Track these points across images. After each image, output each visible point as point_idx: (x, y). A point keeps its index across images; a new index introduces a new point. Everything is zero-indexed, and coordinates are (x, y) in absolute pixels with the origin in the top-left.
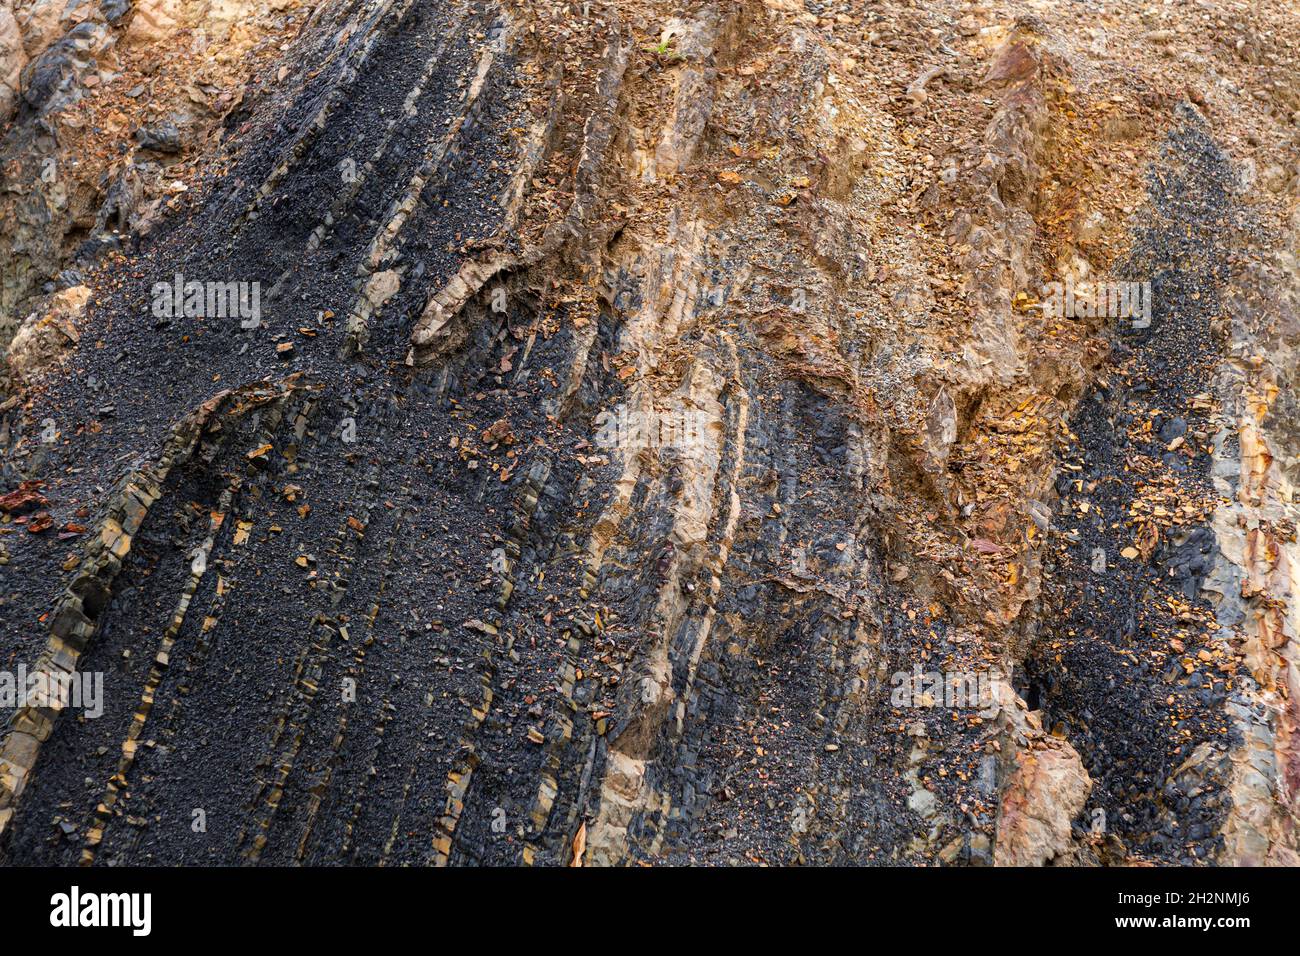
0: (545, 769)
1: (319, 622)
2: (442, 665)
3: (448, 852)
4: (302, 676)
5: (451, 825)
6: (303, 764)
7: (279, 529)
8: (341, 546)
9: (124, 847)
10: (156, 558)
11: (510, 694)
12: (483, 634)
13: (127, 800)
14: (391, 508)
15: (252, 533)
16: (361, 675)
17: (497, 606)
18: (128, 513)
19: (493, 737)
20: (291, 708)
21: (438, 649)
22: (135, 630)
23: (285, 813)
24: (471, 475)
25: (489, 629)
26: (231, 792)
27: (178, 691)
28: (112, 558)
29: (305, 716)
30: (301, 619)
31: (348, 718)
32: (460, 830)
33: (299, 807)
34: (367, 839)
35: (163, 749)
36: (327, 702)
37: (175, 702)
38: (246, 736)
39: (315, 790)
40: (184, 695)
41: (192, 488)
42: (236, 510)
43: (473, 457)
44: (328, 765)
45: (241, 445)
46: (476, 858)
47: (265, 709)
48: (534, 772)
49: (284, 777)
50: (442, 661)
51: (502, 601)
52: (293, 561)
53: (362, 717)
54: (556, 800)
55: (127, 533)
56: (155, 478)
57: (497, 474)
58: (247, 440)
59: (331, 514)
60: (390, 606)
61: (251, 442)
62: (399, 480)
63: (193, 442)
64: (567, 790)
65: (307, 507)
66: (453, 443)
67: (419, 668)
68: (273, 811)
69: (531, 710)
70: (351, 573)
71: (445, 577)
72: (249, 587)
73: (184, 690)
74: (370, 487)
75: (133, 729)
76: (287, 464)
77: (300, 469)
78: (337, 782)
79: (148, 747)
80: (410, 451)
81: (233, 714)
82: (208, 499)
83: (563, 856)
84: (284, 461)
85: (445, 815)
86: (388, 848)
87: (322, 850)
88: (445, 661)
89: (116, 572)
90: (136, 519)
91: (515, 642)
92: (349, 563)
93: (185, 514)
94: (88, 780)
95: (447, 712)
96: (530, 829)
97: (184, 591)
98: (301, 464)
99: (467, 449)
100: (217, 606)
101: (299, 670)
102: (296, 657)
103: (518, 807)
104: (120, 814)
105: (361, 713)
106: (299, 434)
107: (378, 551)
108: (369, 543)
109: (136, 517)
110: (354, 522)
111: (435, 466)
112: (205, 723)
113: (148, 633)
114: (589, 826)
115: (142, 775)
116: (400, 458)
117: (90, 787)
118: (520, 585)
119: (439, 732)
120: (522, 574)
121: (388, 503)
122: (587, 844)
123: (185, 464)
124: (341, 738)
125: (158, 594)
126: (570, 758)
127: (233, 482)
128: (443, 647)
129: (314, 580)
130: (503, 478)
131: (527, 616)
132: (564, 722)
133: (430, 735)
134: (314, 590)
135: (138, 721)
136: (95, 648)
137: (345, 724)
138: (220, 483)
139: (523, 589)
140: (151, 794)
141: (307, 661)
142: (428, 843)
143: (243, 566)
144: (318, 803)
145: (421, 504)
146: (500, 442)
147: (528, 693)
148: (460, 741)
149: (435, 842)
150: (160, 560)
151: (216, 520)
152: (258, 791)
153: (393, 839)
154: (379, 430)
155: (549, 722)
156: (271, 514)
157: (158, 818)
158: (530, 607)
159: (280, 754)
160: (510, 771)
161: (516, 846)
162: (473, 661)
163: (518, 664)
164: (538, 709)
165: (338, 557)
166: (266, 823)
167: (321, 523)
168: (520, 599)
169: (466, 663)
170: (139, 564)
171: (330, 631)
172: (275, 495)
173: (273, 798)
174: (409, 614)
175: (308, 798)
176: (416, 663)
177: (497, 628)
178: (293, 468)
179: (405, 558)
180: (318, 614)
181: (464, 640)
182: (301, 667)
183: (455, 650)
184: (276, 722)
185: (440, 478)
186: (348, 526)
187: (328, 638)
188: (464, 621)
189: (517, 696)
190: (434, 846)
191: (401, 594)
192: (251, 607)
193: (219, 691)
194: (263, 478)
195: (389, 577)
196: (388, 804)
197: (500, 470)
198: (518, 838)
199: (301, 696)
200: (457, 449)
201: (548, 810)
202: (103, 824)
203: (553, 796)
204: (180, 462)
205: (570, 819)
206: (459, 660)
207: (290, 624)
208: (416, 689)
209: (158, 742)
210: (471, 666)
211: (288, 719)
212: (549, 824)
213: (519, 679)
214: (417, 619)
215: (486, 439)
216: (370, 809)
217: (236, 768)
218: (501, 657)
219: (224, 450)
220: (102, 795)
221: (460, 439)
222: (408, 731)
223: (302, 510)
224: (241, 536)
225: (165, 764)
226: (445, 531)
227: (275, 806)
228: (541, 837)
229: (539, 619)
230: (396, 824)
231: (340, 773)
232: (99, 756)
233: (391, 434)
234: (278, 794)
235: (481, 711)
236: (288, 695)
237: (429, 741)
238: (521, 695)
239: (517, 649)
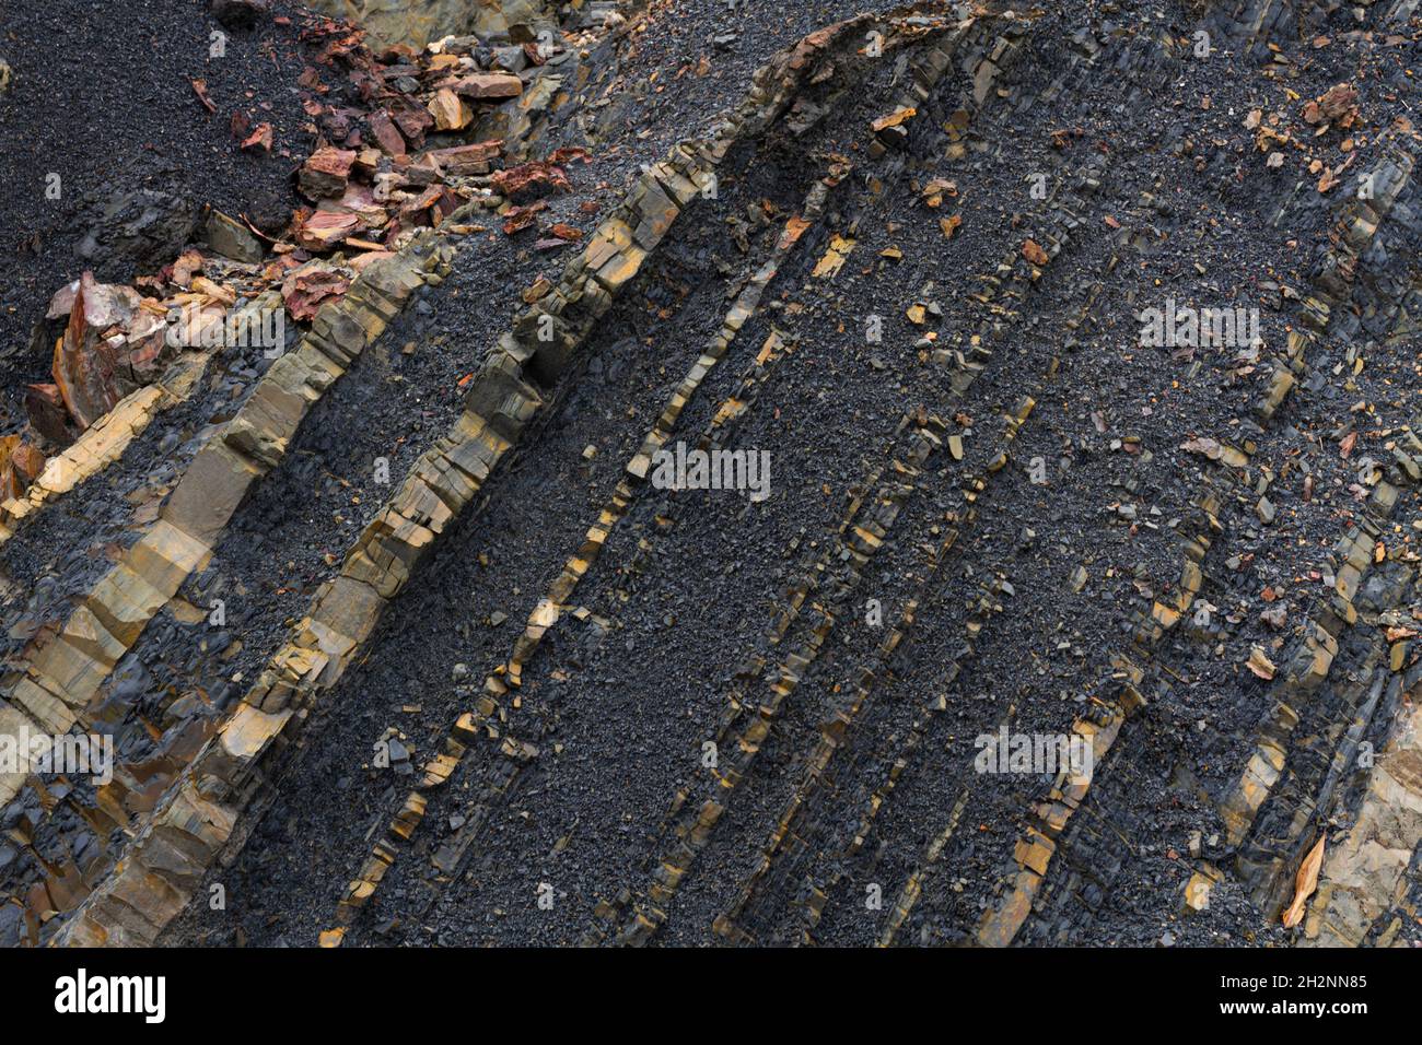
0: (1267, 729)
1: (915, 424)
2: (1122, 517)
3: (1042, 870)
4: (857, 519)
5: (1058, 821)
6: (820, 676)
7: (898, 254)
8: (998, 290)
9: (485, 794)
10: (685, 290)
11: (1241, 578)
12: (1216, 464)
13: (512, 710)
14: (1111, 229)
15: (850, 259)
16: (968, 524)
17: (1258, 416)
18: (646, 212)
19: (1190, 657)
20: (823, 576)
21: (1122, 487)
22: (615, 412)
23: (770, 763)
24: (1270, 177)
25: (1231, 457)
26: (685, 717)
27: (653, 525)
28: (592, 287)
29: (844, 590)
30: (883, 416)
31: (924, 600)
32: (1076, 829)
33: (796, 756)
34: (904, 827)
35: (602, 625)
36: (892, 569)
37: (643, 544)
38: (737, 617)
39: (830, 729)
40: (662, 533)
41: (769, 176)
42: (835, 217)
43: (1278, 146)
44: (864, 684)
45: (870, 106)
46: (1101, 885)
47: (779, 572)
48: (1247, 732)
49: (777, 699)
50: (1123, 510)
51: (1267, 406)
52: (903, 313)
53: (949, 601)
54: (1274, 790)
55: (641, 247)
56: (707, 156)
57: (1315, 178)
58: (880, 99)
59: (996, 234)
60: (1059, 403)
61: (886, 102)
62: (1141, 181)
63: (777, 99)
64: (1302, 770)
65: (957, 219)
66: (1252, 120)
67: (1078, 520)
68: (746, 759)
69: (1265, 615)
70: (1004, 339)
71: (1175, 356)
72: (816, 352)
73: (663, 523)
74: (1082, 190)
75: (559, 584)
76: (948, 143)
77: (970, 152)
78: (876, 718)
79: (577, 619)
80: (1172, 132)
81: (728, 576)
82: (793, 195)
83: (1271, 893)
84: (942, 137)
85: (1050, 801)
86: (935, 849)
87: (820, 838)
88: (1130, 510)
89: (600, 313)
90: (658, 223)
91: (1273, 483)
92: (1004, 320)
93: (747, 219)
94: (460, 668)
95: (1107, 606)
96: (1213, 840)
97: (705, 351)
98: (973, 145)
99: (1270, 132)
100: (749, 383)
101: (854, 508)
102: (855, 484)
103: (1203, 793)
104: (493, 734)
105: (948, 594)
106: (980, 94)
107: (1066, 302)
108: (1054, 287)
109: (660, 219)
110: (1032, 249)
111: (1211, 159)
112: (681, 586)
113: (632, 419)
114: (1330, 844)
115: (554, 667)
116: (1153, 142)
117: (459, 682)
118: (1314, 380)
119: (1082, 643)
120: (1324, 360)
121: (1109, 220)
122: (1320, 877)
123: (761, 134)
124: (896, 638)
125: (668, 353)
126: (1322, 712)
127: (833, 170)
128: (1132, 485)
129: (926, 348)
130: (1323, 186)
131: (1311, 436)
132: (1321, 643)
133: (1062, 646)
134: (924, 366)
135: (572, 571)
136: (542, 438)
137: (914, 612)
138: (815, 170)
139: (1318, 386)
140: (558, 702)
141: (874, 492)
142: (1007, 849)
143: (817, 314)
144: (828, 754)
145: (1170, 223)
146: (1334, 122)
147: (1270, 582)
148: (1115, 662)
149: (1020, 850)
150: (690, 295)
151: (792, 232)
152: (727, 720)
153: (948, 833)
154: (1127, 93)
155: (1292, 640)
156: (892, 227)
157: (559, 748)
158: (1319, 421)
159: (783, 655)
160: (1202, 725)
161: (1180, 869)
162: (1179, 514)
163: (1269, 525)
164: (1277, 615)
165: (986, 309)
166: (730, 779)
167: (975, 247)
168: (1306, 404)
169: (1167, 516)
170: (656, 300)
171: (929, 441)
172: (913, 194)
173: (751, 736)
174: (1088, 420)
175: (814, 742)
176: (1073, 510)
177: (1247, 455)
178: (957, 150)
179: (1113, 317)
180: (913, 410)
181: (1176, 473)
182: (857, 503)
183: (1153, 491)
184: (791, 597)
185: (1215, 180)
186: (1021, 257)
187: (924, 454)
188: (1184, 439)
189: (1252, 584)
190: (1018, 856)
191: (1084, 382)
192: (808, 388)
193: (718, 530)
194: (896, 165)
195: (1071, 350)
196: (954, 768)
197: (1321, 172)
198: (1187, 855)
199: (845, 556)
200: (1255, 131)
201: (1255, 807)
202: (463, 749)
203: (1270, 782)
204: (752, 131)
205: (1295, 829)
206: (1155, 510)
207: (864, 424)
208: (1061, 558)
209: (596, 612)
210: (1173, 523)
211: (812, 594)
212: (1252, 833)
213: (1260, 554)
214: (1100, 428)
215: (1310, 117)
216: (922, 774)
217: (706, 675)
218: (1240, 510)
219: (840, 113)
220: (473, 697)
221: (1265, 114)
222: (1027, 634)
223: (947, 223)
224: (830, 262)
225: (598, 652)
226: (1200, 275)
227: (753, 749)
228: (1233, 856)
229: (1332, 443)
230: (960, 806)
231: (887, 700)
232: (492, 628)
233: (1148, 102)
234: (762, 730)
235: (1173, 607)
236: (824, 551)
237: (1057, 657)
238: (1258, 583)
239: (1272, 497)
